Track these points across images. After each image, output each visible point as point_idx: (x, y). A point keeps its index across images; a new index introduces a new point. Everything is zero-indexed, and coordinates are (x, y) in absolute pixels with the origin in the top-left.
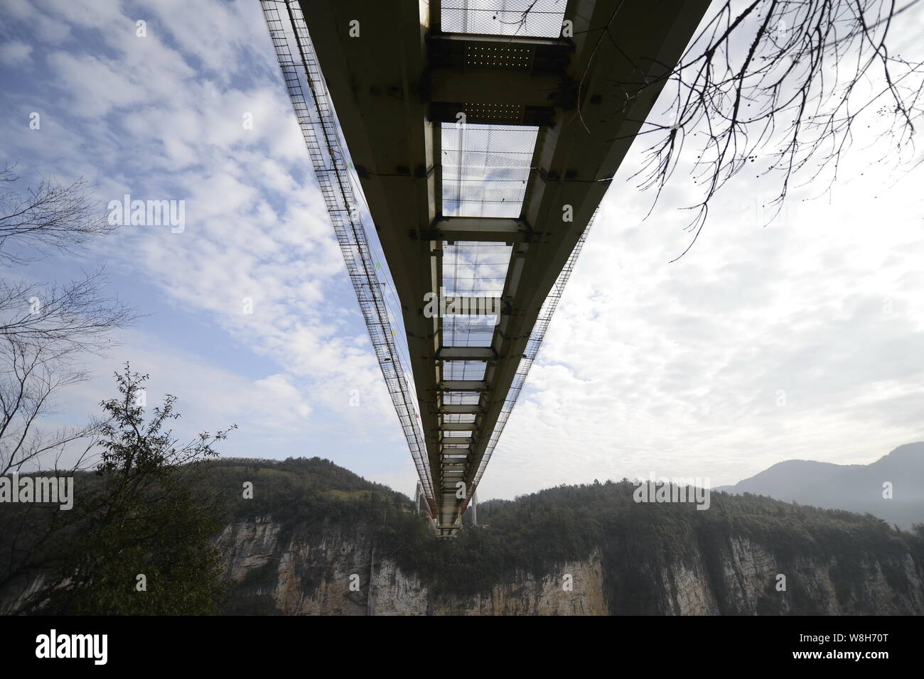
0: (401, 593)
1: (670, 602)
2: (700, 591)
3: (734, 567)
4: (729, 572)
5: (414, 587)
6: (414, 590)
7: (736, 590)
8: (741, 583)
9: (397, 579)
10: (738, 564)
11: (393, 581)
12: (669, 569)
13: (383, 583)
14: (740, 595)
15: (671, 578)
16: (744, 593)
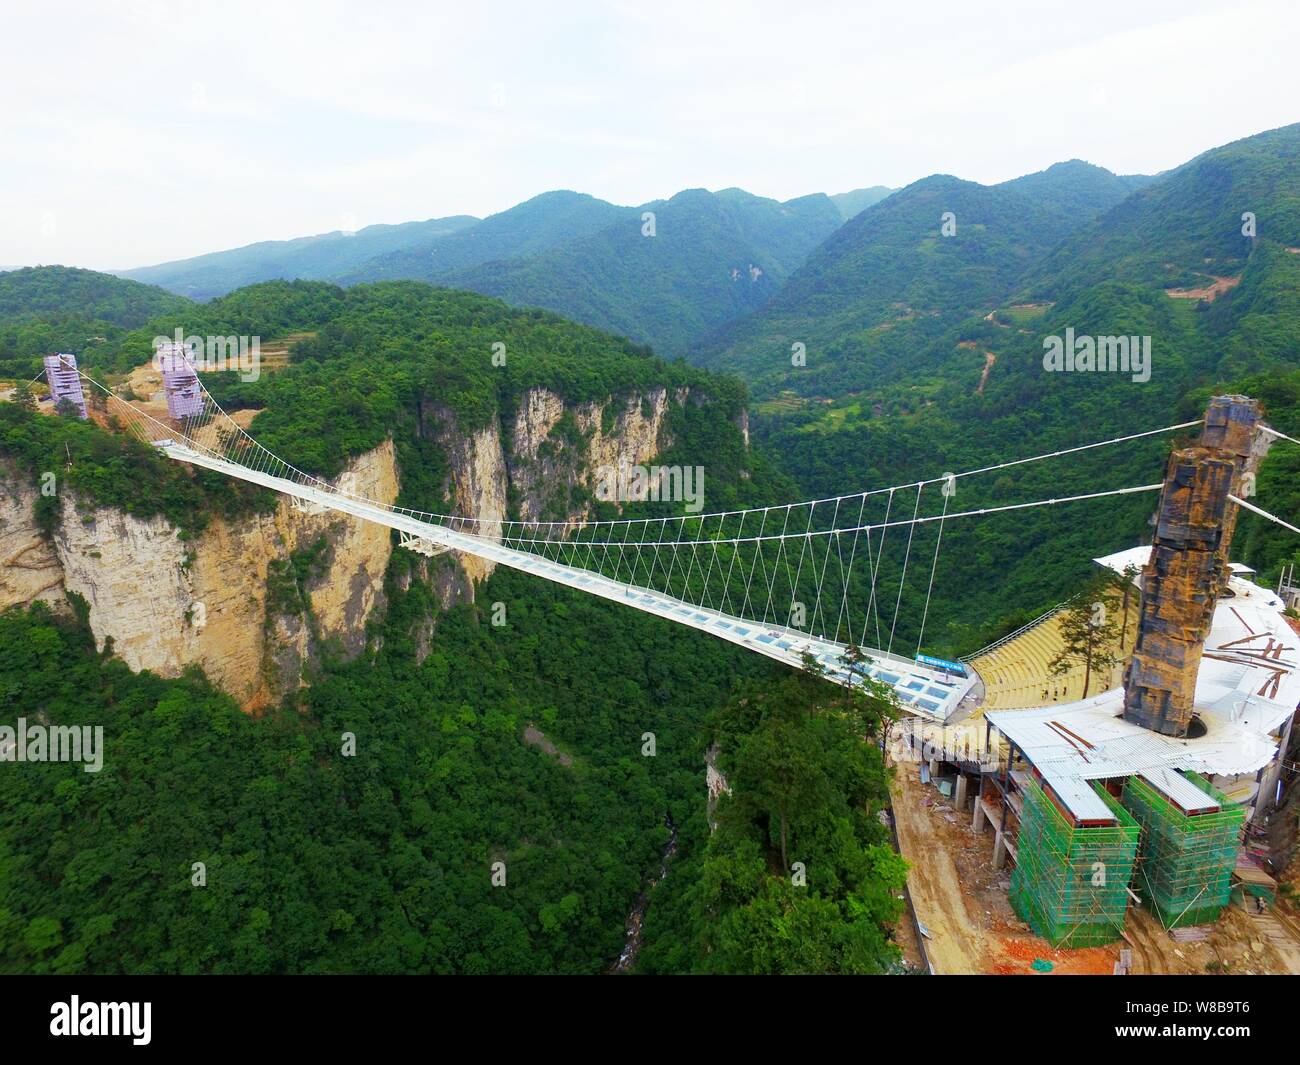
0: (139, 543)
1: (469, 469)
2: (492, 451)
3: (527, 419)
4: (521, 424)
5: (161, 530)
6: (161, 534)
7: (524, 440)
8: (529, 432)
9: (127, 528)
10: (531, 415)
11: (122, 532)
12: (471, 437)
13: (107, 539)
14: (526, 444)
15: (473, 445)
16: (530, 442)
